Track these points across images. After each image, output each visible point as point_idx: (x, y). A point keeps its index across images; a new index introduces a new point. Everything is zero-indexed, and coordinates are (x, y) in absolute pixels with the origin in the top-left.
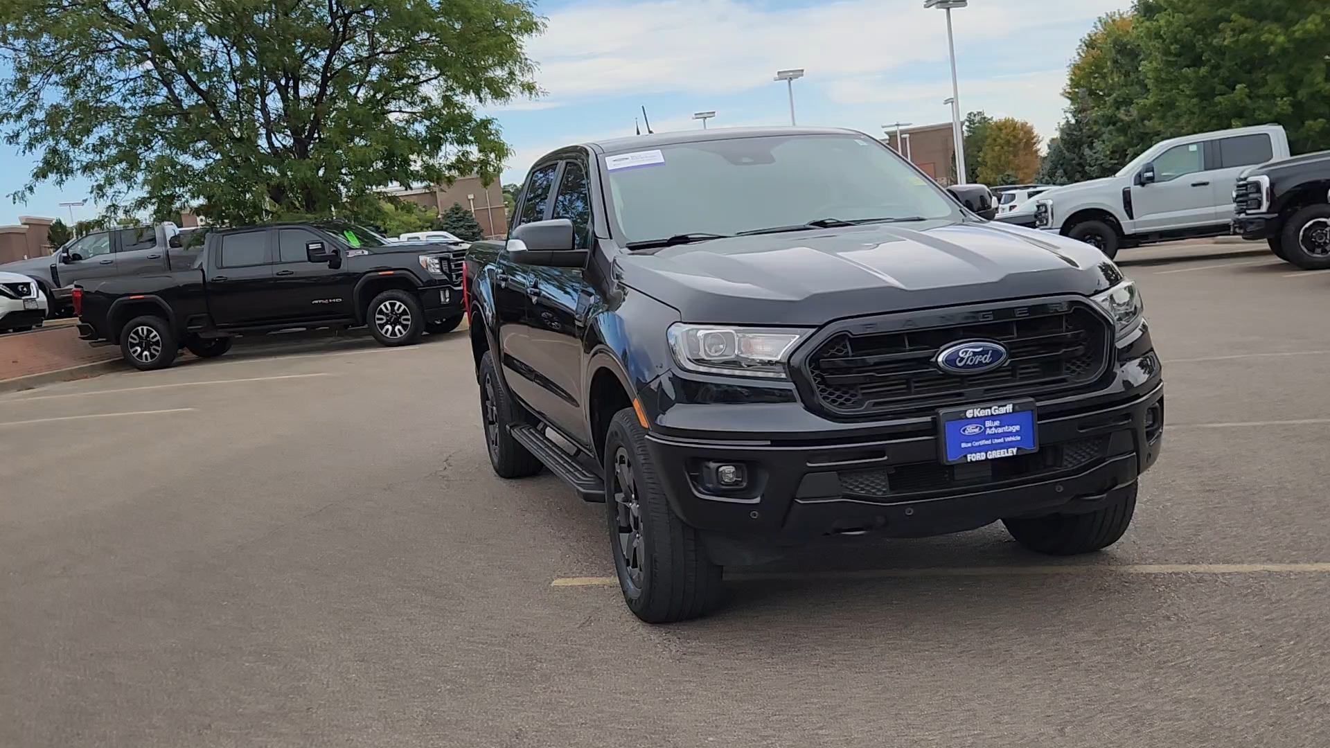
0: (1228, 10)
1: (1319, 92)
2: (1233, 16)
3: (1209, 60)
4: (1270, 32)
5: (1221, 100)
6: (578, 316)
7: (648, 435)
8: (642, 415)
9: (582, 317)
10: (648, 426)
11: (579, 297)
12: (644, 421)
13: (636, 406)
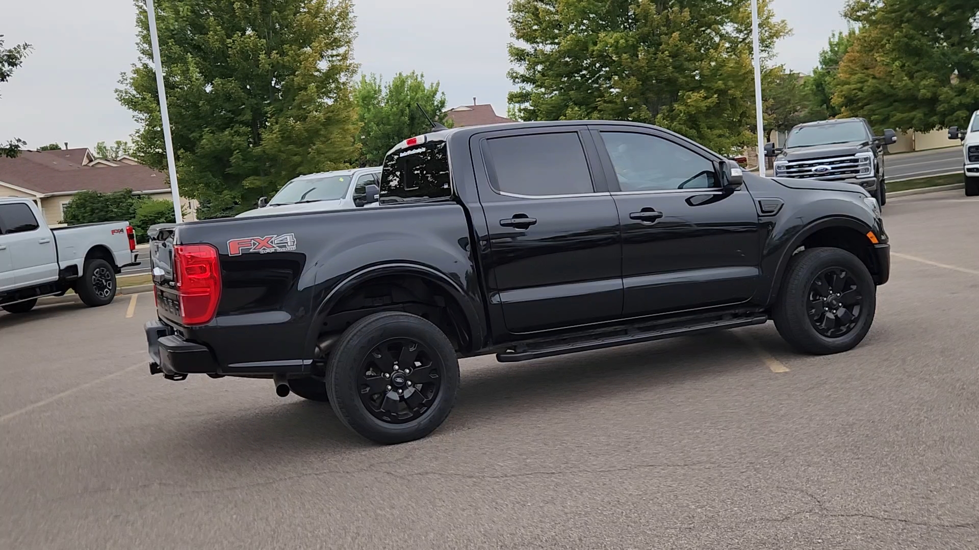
6: (761, 214)
7: (877, 246)
8: (875, 239)
9: (772, 212)
10: (877, 242)
11: (759, 202)
12: (874, 240)
13: (870, 235)
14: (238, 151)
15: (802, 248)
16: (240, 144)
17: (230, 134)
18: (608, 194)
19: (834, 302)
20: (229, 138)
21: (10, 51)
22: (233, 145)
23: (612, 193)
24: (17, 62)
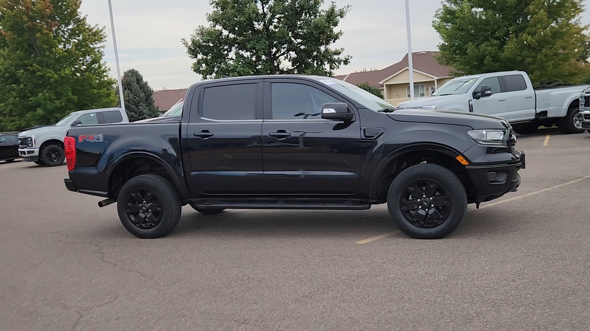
0: (29, 62)
1: (71, 99)
2: (33, 65)
3: (23, 82)
4: (50, 73)
5: (31, 99)
6: (364, 138)
7: (467, 167)
8: (464, 160)
9: (373, 137)
10: (468, 164)
11: (364, 130)
12: (464, 162)
13: (459, 158)
14: (488, 56)
15: (425, 162)
16: (491, 52)
17: (487, 45)
18: (262, 120)
19: (425, 204)
20: (485, 48)
21: (341, 10)
22: (487, 52)
23: (264, 120)
24: (344, 15)
